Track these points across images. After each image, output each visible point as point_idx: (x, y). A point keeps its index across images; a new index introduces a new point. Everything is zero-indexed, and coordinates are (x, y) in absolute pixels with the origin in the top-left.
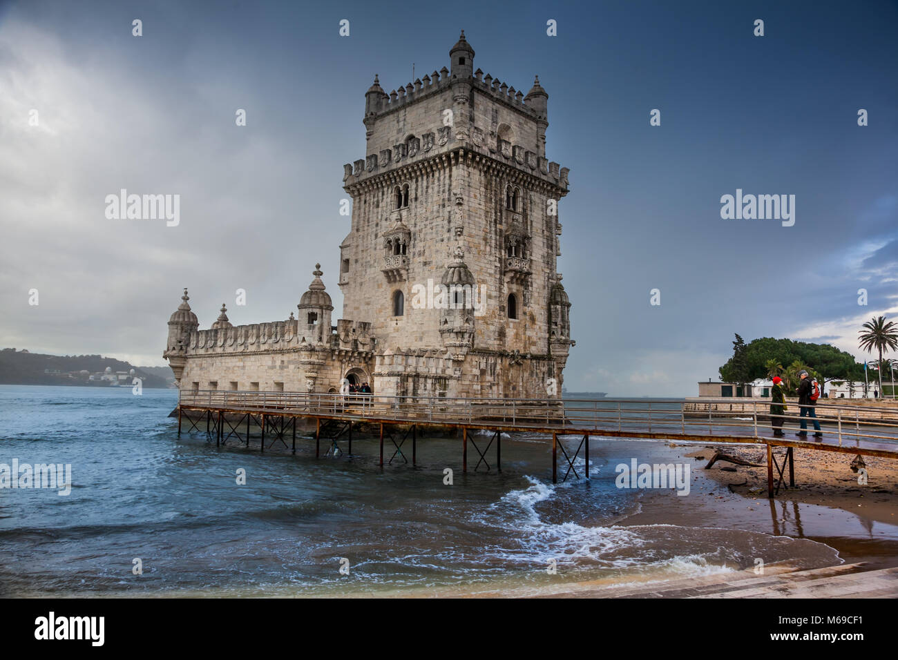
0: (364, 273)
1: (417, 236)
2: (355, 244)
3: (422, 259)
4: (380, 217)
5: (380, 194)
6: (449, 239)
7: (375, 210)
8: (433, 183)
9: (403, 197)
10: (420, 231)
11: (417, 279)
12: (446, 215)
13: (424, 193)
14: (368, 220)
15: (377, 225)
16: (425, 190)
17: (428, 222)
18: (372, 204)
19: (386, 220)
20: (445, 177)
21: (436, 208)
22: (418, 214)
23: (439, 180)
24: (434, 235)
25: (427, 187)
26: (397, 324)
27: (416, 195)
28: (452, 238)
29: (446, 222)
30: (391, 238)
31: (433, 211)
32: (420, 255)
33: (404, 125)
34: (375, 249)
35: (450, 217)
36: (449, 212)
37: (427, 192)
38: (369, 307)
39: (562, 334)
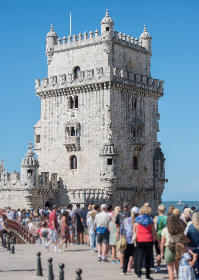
0: (51, 143)
1: (84, 125)
2: (44, 126)
3: (87, 139)
4: (60, 112)
5: (59, 99)
6: (104, 129)
7: (57, 108)
8: (93, 97)
9: (74, 102)
10: (86, 123)
11: (85, 150)
12: (102, 116)
13: (88, 102)
14: (52, 113)
15: (58, 117)
16: (88, 100)
17: (90, 119)
18: (54, 104)
19: (64, 114)
20: (100, 95)
21: (95, 112)
22: (84, 114)
23: (97, 96)
24: (95, 127)
25: (90, 99)
26: (73, 174)
27: (83, 102)
28: (106, 129)
29: (102, 120)
30: (69, 126)
31: (93, 114)
32: (86, 137)
33: (73, 59)
34: (58, 130)
35: (104, 117)
36: (103, 115)
37: (89, 102)
38: (55, 163)
39: (161, 176)
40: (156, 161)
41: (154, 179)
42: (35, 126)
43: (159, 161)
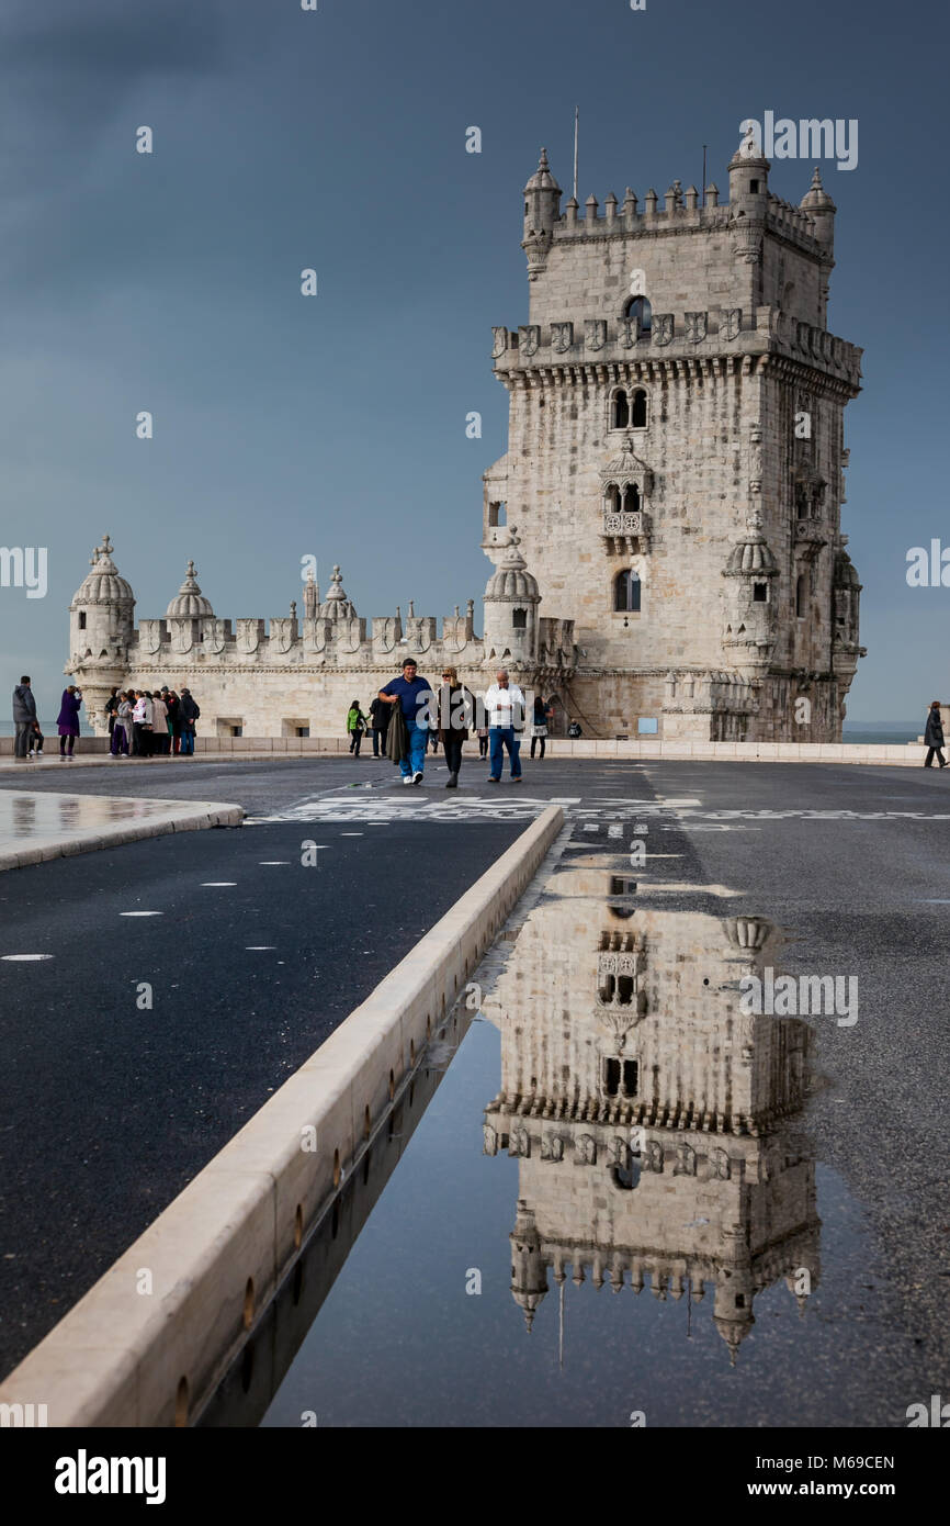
0: (545, 532)
1: (668, 482)
2: (522, 477)
3: (679, 522)
4: (579, 437)
5: (579, 395)
6: (736, 496)
7: (569, 423)
8: (701, 397)
9: (630, 409)
10: (675, 475)
11: (669, 555)
12: (731, 456)
13: (682, 412)
14: (552, 439)
15: (574, 450)
16: (683, 406)
17: (691, 463)
18: (558, 410)
19: (596, 444)
20: (726, 392)
21: (707, 441)
22: (669, 445)
23: (713, 393)
24: (705, 486)
25: (688, 402)
26: (626, 625)
27: (664, 411)
28: (744, 496)
29: (730, 468)
30: (620, 482)
31: (701, 446)
32: (675, 515)
33: (623, 272)
34: (572, 492)
35: (737, 461)
36: (737, 452)
37: (688, 410)
38: (560, 592)
39: (851, 639)
40: (837, 592)
41: (832, 645)
42: (491, 475)
43: (847, 593)
